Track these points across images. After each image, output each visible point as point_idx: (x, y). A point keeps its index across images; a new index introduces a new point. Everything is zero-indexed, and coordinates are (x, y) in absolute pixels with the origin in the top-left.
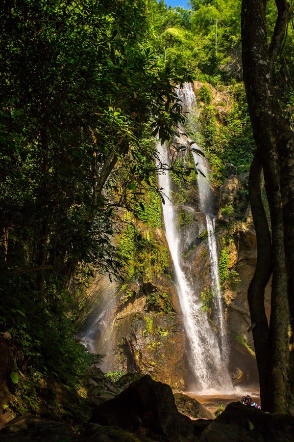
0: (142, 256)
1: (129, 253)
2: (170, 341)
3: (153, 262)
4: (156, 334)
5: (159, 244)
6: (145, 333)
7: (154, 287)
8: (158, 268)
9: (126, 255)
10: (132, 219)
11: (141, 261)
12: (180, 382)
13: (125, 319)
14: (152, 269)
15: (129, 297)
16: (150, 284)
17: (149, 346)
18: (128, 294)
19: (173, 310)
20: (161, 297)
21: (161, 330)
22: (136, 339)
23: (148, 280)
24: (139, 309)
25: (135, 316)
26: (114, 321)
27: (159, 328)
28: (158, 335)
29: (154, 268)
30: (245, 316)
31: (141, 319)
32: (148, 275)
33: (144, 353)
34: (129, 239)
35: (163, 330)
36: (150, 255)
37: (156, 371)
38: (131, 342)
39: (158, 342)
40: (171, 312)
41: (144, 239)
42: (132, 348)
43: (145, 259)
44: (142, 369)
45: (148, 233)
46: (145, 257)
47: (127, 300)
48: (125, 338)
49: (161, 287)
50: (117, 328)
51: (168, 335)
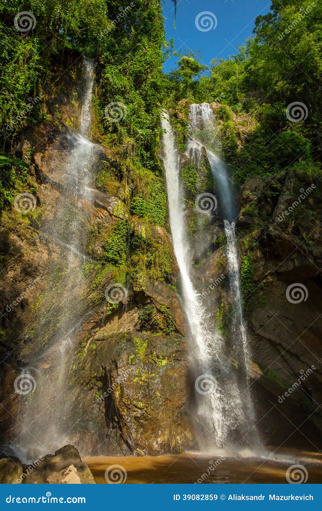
0: (135, 258)
1: (119, 254)
2: (170, 373)
3: (149, 265)
4: (149, 362)
5: (158, 243)
6: (132, 360)
7: (149, 297)
8: (155, 272)
9: (113, 256)
10: (125, 213)
11: (134, 264)
12: (185, 436)
13: (109, 340)
14: (148, 274)
15: (113, 309)
16: (142, 292)
17: (137, 379)
18: (111, 305)
19: (177, 331)
20: (159, 311)
21: (158, 357)
22: (117, 367)
23: (141, 286)
24: (130, 328)
25: (124, 337)
26: (89, 341)
27: (155, 353)
28: (152, 364)
29: (151, 272)
30: (279, 347)
31: (129, 340)
32: (141, 281)
33: (127, 389)
34: (119, 236)
35: (161, 357)
36: (145, 256)
37: (145, 417)
38: (110, 371)
39: (152, 373)
40: (173, 333)
41: (137, 236)
42: (111, 380)
43: (138, 261)
44: (123, 413)
45: (144, 229)
46: (140, 259)
47: (110, 313)
48: (104, 367)
49: (159, 298)
50: (94, 353)
51: (166, 365)
